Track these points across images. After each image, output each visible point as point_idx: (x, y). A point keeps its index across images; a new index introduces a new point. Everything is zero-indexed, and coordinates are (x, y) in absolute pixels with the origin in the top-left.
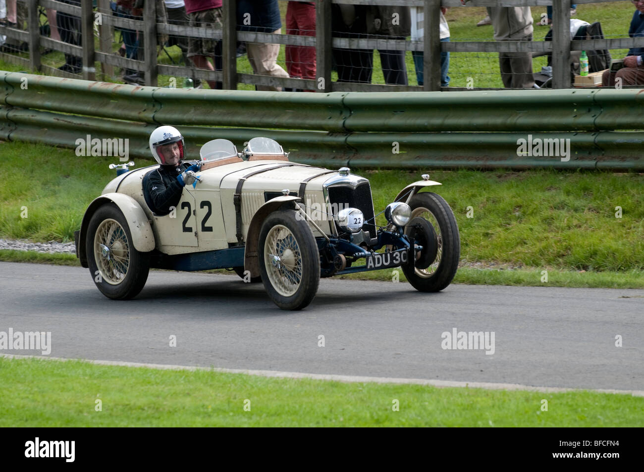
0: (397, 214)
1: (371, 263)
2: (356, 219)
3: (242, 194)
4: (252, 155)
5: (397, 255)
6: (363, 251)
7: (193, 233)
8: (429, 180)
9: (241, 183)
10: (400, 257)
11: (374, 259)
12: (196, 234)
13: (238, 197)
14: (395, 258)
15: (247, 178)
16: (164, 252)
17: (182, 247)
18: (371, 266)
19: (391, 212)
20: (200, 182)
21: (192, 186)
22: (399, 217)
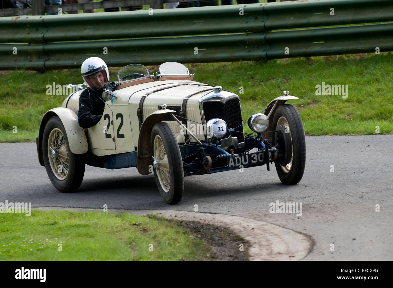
0: (257, 122)
1: (231, 163)
2: (219, 127)
3: (143, 108)
4: (162, 76)
5: (254, 156)
6: (226, 154)
7: (111, 139)
8: (289, 95)
9: (143, 98)
10: (257, 158)
11: (234, 160)
12: (114, 140)
13: (140, 110)
14: (253, 159)
15: (148, 95)
16: (95, 154)
17: (106, 150)
18: (232, 166)
19: (252, 121)
20: (116, 98)
21: (110, 101)
22: (258, 126)
